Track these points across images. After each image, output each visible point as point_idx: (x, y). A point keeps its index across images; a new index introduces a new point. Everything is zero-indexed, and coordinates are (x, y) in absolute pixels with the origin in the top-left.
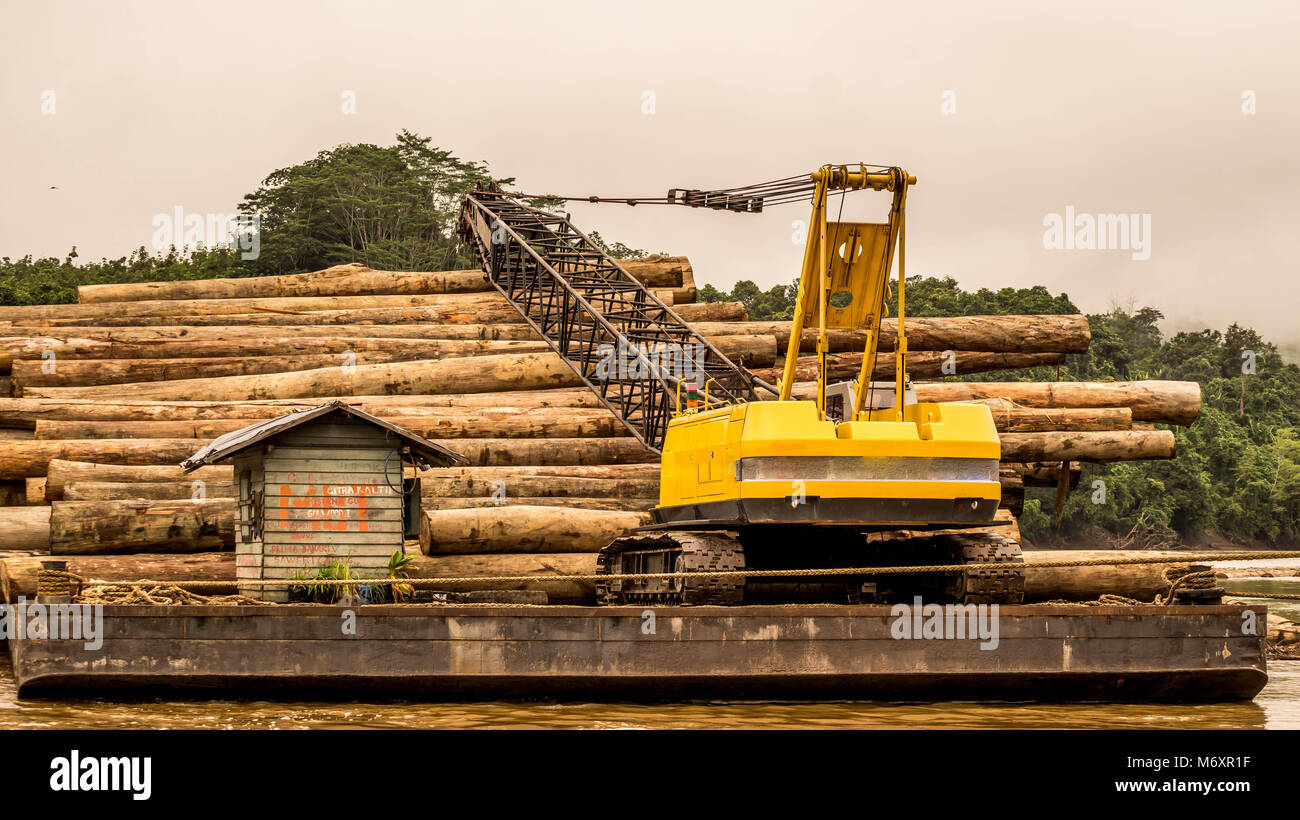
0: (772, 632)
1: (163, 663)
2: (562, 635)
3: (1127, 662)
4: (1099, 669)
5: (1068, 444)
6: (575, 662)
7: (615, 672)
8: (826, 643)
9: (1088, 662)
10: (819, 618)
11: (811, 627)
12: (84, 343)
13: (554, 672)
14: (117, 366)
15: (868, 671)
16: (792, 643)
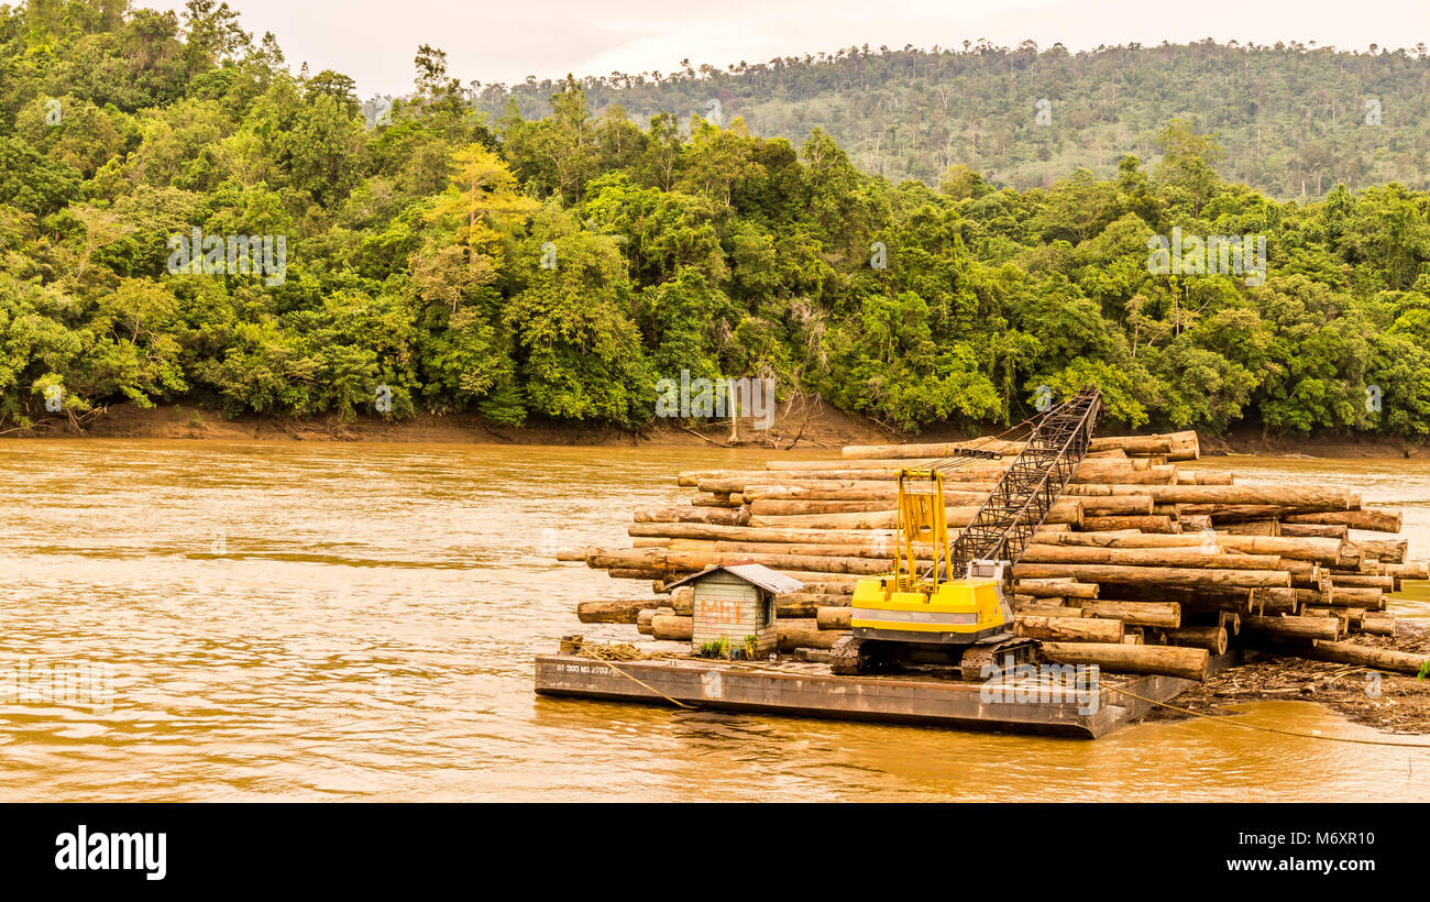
0: (842, 690)
1: (585, 686)
2: (750, 685)
3: (1010, 716)
4: (996, 719)
5: (1226, 578)
6: (754, 697)
7: (772, 703)
8: (868, 696)
9: (991, 714)
10: (864, 685)
11: (860, 689)
12: (797, 490)
13: (745, 701)
14: (802, 505)
15: (885, 711)
16: (851, 696)
